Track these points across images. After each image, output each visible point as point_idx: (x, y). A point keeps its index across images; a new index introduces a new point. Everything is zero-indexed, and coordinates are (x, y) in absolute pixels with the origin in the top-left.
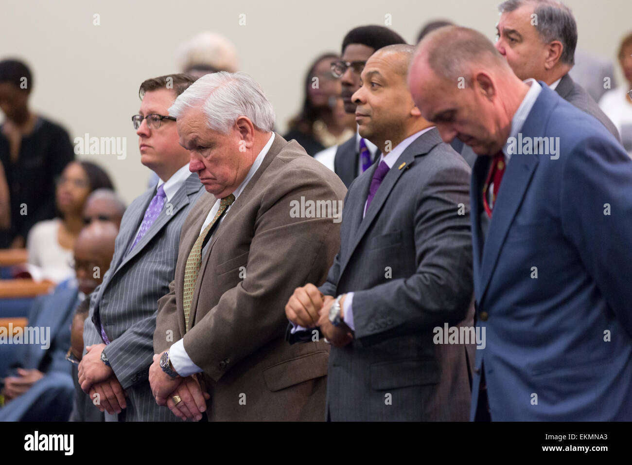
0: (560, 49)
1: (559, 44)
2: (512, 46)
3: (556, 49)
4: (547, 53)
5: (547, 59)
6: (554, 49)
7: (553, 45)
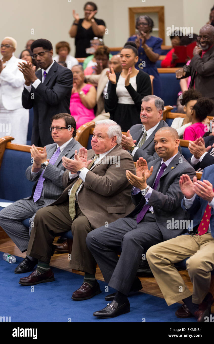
0: (162, 112)
1: (162, 111)
2: (148, 112)
3: (161, 112)
4: (158, 114)
5: (158, 115)
6: (160, 112)
7: (160, 111)
